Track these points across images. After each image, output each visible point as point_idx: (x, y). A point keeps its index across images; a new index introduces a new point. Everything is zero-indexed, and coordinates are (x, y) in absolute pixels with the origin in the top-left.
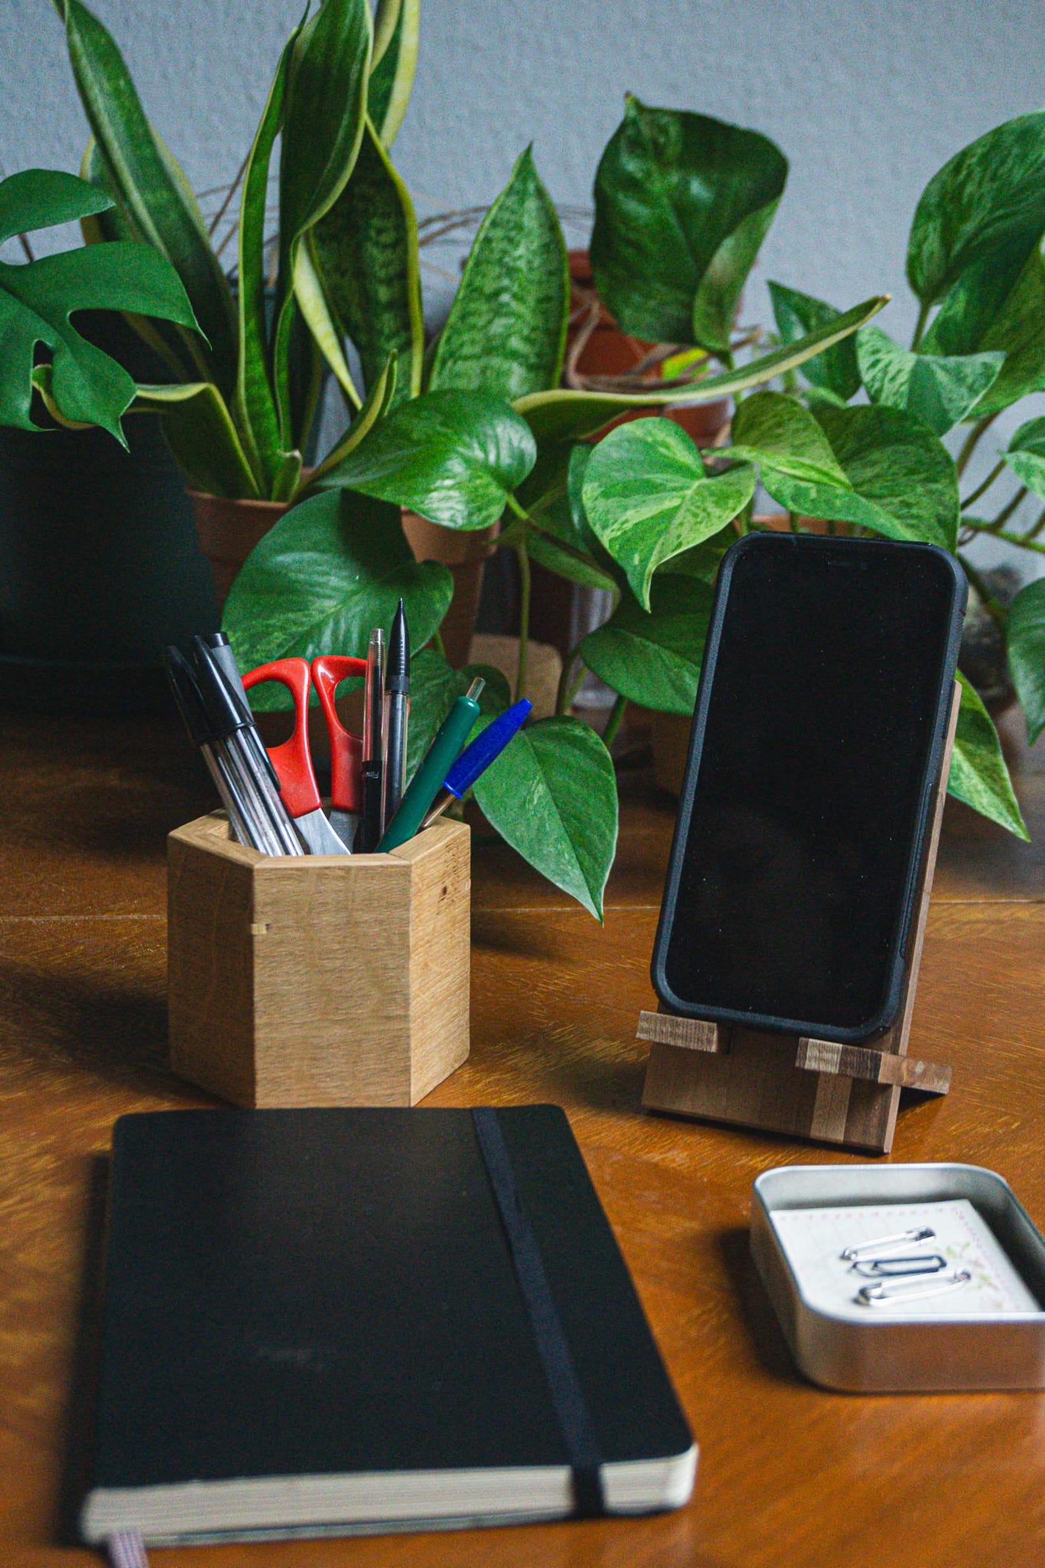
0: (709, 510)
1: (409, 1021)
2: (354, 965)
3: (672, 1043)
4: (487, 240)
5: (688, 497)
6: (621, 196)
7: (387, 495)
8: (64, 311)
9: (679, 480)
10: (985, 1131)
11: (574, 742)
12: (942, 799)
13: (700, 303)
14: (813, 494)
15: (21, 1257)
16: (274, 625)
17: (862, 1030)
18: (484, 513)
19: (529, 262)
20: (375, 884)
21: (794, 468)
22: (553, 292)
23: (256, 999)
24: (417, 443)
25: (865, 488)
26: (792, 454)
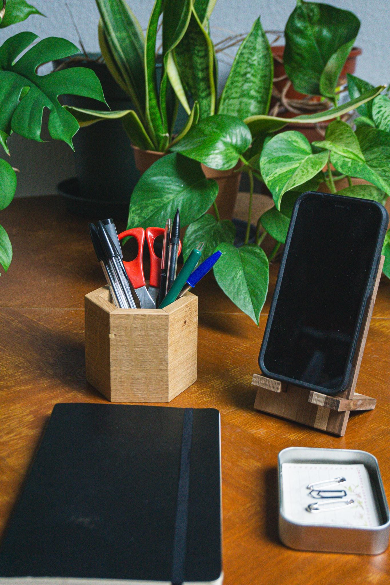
0: (309, 169)
1: (168, 372)
2: (147, 350)
3: (264, 387)
4: (242, 54)
5: (302, 164)
6: (295, 36)
7: (192, 157)
8: (56, 95)
9: (301, 155)
10: (384, 428)
11: (255, 254)
12: (373, 301)
13: (323, 80)
14: (349, 165)
15: (8, 460)
16: (149, 204)
17: (333, 391)
18: (229, 164)
19: (258, 62)
20: (155, 322)
21: (344, 152)
22: (267, 74)
23: (111, 361)
24: (206, 135)
25: (370, 162)
26: (345, 147)
